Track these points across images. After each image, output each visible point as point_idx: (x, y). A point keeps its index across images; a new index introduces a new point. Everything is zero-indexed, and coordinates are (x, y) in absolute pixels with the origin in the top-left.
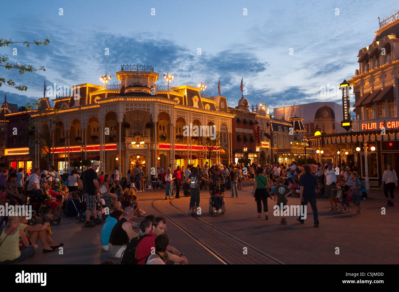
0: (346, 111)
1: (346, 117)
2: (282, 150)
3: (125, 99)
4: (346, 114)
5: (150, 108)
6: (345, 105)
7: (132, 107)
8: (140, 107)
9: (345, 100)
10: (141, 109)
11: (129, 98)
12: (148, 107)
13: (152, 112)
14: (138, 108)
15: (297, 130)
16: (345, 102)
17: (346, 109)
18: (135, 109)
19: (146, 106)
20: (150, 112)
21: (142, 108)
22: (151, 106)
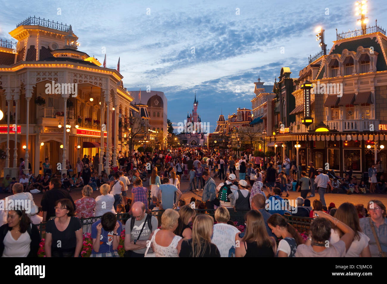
0: (308, 109)
1: (308, 114)
2: (139, 137)
3: (75, 66)
4: (308, 111)
5: (103, 82)
6: (307, 103)
7: (81, 79)
8: (91, 80)
9: (308, 98)
10: (92, 83)
11: (80, 66)
12: (100, 82)
13: (105, 88)
14: (89, 80)
15: (143, 117)
16: (307, 100)
17: (308, 106)
18: (84, 82)
19: (98, 80)
20: (103, 88)
21: (94, 81)
22: (104, 81)
